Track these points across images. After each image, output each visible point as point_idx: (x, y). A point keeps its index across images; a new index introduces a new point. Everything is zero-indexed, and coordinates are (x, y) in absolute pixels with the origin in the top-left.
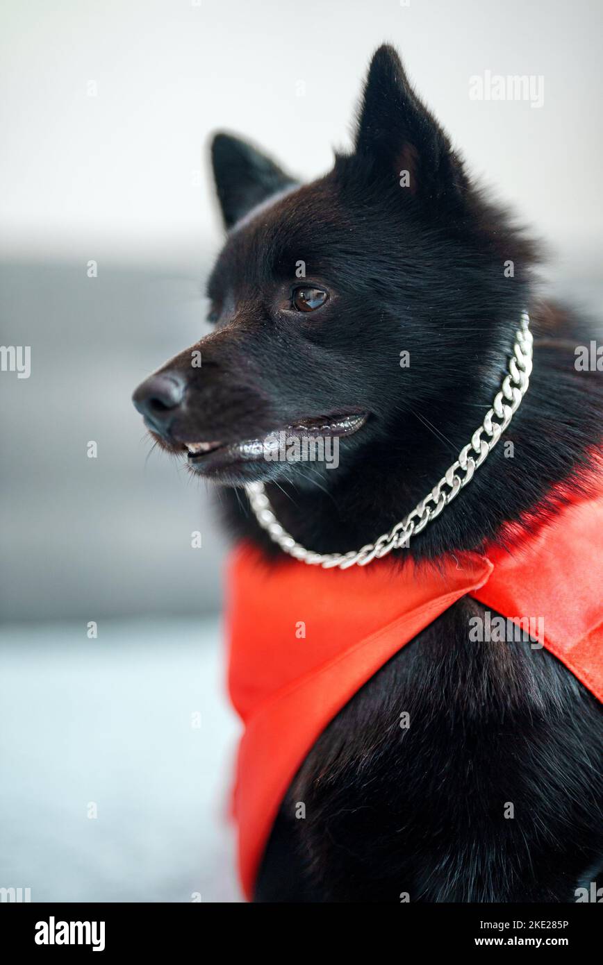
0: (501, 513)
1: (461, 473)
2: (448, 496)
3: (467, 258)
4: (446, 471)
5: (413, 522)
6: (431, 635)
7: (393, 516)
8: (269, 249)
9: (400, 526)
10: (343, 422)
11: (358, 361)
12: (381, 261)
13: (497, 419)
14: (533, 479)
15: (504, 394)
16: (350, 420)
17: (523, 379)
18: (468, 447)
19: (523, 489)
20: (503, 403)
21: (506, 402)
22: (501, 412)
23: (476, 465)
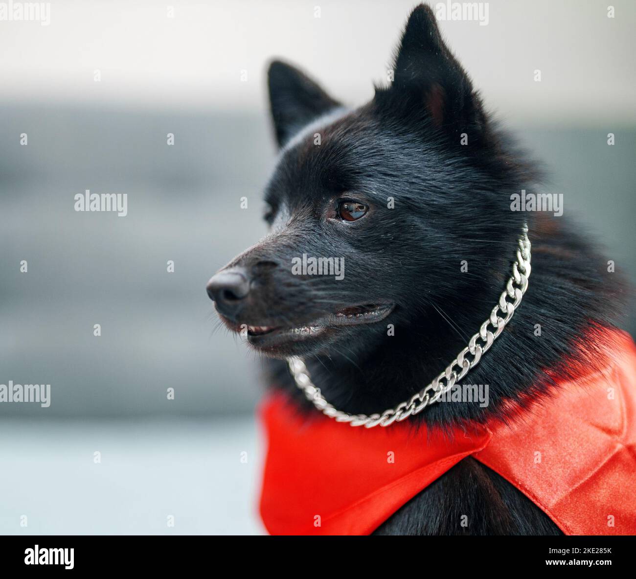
0: (503, 393)
1: (470, 357)
2: (459, 375)
3: (485, 183)
4: (457, 355)
5: (428, 394)
6: (439, 487)
7: (412, 389)
8: (322, 168)
9: (417, 396)
10: (374, 311)
11: (390, 263)
12: (413, 183)
13: (501, 314)
14: (529, 366)
15: (508, 293)
16: (380, 310)
17: (523, 280)
18: (477, 336)
19: (522, 374)
20: (506, 301)
21: (510, 299)
22: (505, 308)
23: (483, 351)
